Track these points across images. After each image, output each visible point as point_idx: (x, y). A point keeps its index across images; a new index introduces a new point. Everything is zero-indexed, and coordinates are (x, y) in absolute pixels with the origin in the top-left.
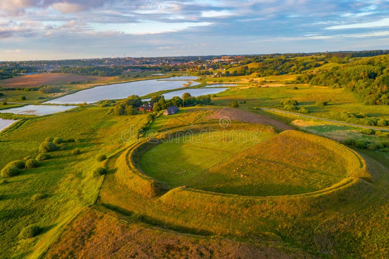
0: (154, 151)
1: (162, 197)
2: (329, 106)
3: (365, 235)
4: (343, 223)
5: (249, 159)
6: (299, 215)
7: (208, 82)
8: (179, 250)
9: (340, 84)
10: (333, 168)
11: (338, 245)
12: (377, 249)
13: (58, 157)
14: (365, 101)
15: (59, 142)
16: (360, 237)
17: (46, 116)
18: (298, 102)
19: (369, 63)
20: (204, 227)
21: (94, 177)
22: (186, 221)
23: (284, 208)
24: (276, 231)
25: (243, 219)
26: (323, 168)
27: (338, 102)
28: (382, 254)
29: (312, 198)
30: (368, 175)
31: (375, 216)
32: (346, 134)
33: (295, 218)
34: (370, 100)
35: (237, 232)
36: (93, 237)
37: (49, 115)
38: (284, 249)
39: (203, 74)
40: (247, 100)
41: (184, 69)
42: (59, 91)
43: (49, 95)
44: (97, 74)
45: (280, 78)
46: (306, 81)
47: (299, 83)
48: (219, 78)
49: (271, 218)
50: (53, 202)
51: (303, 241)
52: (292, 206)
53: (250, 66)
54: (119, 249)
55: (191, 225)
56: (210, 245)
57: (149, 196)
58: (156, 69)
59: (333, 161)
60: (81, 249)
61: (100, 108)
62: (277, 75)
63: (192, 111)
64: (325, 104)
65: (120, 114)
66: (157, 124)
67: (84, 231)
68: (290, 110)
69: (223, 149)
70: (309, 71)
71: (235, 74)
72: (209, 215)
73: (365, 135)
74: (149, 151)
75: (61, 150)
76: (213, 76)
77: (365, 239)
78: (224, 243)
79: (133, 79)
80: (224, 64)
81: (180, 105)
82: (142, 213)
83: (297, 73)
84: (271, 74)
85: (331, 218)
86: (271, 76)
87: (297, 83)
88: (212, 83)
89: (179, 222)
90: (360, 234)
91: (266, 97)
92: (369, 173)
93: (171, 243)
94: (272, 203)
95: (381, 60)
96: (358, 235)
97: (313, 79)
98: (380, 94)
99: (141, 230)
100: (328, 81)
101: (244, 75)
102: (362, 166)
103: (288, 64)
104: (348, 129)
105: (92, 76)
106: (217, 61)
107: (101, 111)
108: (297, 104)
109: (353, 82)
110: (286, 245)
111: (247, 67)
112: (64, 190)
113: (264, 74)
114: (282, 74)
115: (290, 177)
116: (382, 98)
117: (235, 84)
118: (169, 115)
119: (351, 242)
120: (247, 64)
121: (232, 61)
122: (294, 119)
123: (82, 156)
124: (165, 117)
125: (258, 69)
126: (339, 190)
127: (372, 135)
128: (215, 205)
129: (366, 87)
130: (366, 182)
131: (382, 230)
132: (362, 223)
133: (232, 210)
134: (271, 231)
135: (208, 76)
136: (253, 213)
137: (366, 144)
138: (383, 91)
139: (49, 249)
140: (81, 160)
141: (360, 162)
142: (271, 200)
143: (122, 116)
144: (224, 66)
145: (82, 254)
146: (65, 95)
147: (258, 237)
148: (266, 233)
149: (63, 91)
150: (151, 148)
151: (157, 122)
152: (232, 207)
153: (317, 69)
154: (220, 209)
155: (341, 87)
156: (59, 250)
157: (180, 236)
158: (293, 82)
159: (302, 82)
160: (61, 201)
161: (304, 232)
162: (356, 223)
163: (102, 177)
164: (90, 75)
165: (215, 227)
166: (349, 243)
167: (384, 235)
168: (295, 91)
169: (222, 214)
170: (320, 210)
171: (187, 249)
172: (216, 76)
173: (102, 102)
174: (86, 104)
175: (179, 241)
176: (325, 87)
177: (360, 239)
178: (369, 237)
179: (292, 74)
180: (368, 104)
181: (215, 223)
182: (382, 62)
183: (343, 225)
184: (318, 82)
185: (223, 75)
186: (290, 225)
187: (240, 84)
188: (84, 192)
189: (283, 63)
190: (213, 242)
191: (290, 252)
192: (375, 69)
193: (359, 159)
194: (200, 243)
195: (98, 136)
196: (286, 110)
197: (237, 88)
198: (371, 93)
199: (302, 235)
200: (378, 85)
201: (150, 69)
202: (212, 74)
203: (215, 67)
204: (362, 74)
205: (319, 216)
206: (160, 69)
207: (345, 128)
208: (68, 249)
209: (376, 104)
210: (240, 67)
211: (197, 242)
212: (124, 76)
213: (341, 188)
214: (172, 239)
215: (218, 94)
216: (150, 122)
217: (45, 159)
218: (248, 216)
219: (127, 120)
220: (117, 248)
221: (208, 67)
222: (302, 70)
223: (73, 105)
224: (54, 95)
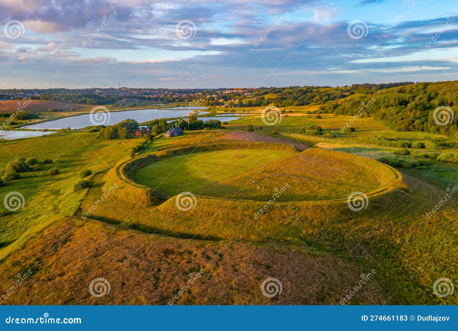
0: (153, 167)
1: (160, 206)
2: (357, 132)
3: (404, 241)
4: (378, 230)
5: (267, 173)
6: (327, 221)
7: (218, 112)
8: (180, 254)
9: (368, 113)
10: (364, 181)
11: (374, 251)
12: (419, 254)
13: (30, 177)
14: (397, 128)
15: (33, 162)
16: (399, 244)
17: (18, 140)
18: (322, 128)
19: (400, 91)
20: (212, 233)
21: (75, 191)
22: (190, 228)
23: (309, 215)
24: (300, 237)
25: (260, 225)
26: (353, 181)
27: (366, 129)
28: (425, 259)
29: (342, 203)
30: (405, 186)
31: (415, 224)
32: (377, 155)
33: (322, 224)
34: (402, 126)
35: (253, 237)
36: (68, 243)
37: (22, 139)
38: (310, 254)
39: (212, 105)
40: (264, 127)
41: (190, 99)
42: (37, 117)
43: (24, 122)
44: (85, 102)
45: (301, 109)
46: (330, 111)
47: (323, 113)
48: (231, 109)
49: (294, 223)
50: (20, 218)
51: (332, 247)
52: (318, 211)
53: (266, 97)
54: (103, 254)
55: (197, 231)
56: (218, 249)
57: (144, 205)
58: (157, 99)
59: (364, 176)
60: (53, 255)
61: (87, 134)
62: (298, 105)
63: (199, 133)
64: (353, 130)
65: (112, 138)
66: (155, 144)
67: (57, 238)
68: (313, 135)
69: (235, 165)
70: (334, 101)
71: (250, 105)
72: (219, 221)
73: (398, 155)
74: (145, 168)
75: (35, 171)
76: (223, 107)
77: (404, 245)
78: (236, 246)
79: (129, 108)
80: (238, 95)
81: (185, 128)
82: (134, 222)
83: (320, 104)
84: (291, 104)
85: (365, 225)
86: (291, 106)
87: (321, 113)
88: (223, 112)
89: (182, 229)
90: (398, 241)
91: (286, 125)
92: (406, 184)
93: (170, 247)
94: (295, 208)
95: (413, 89)
96: (396, 242)
97: (337, 109)
98: (414, 119)
99: (132, 236)
100: (355, 110)
101: (260, 106)
102: (397, 177)
103: (309, 94)
104: (379, 150)
105: (79, 104)
106: (229, 92)
107: (88, 136)
108: (321, 130)
109: (383, 110)
110: (312, 250)
111: (263, 97)
112: (35, 206)
113: (283, 104)
114: (303, 105)
115: (315, 188)
116: (416, 123)
117: (250, 113)
118: (171, 137)
119: (389, 248)
120: (263, 95)
121: (245, 92)
122: (318, 142)
123: (61, 176)
124: (165, 139)
125: (276, 99)
126: (372, 197)
127: (407, 156)
128: (225, 211)
129: (397, 113)
130: (403, 191)
131: (424, 237)
132: (400, 230)
133: (246, 216)
134: (294, 237)
135: (218, 107)
136: (271, 219)
137: (400, 163)
138: (416, 117)
139: (9, 256)
140: (60, 179)
141: (395, 174)
142: (293, 205)
143: (113, 140)
144: (237, 97)
145: (54, 260)
146: (44, 121)
147: (278, 242)
148: (288, 238)
149: (43, 118)
150: (148, 164)
151: (156, 142)
152: (246, 213)
153: (342, 100)
154: (231, 215)
155: (369, 116)
156: (23, 257)
157: (181, 241)
158: (315, 112)
159: (326, 112)
160: (30, 216)
161: (333, 238)
162: (393, 230)
163: (85, 191)
164: (76, 103)
165: (225, 233)
166: (386, 250)
167: (427, 242)
168: (318, 120)
169: (233, 220)
170: (351, 217)
171: (190, 253)
172: (227, 107)
173: (90, 127)
174: (69, 129)
175: (180, 245)
176: (351, 117)
177: (401, 245)
178: (409, 243)
179: (315, 105)
180: (400, 130)
181: (225, 229)
182: (414, 90)
183: (378, 232)
184: (345, 112)
185: (236, 106)
186: (316, 231)
187: (255, 113)
188: (61, 206)
189: (304, 93)
190: (223, 247)
191: (318, 256)
192: (406, 96)
193: (394, 172)
194: (207, 247)
195: (83, 158)
196: (309, 134)
197: (252, 117)
198: (403, 119)
199: (331, 241)
200: (411, 111)
201: (150, 99)
202: (223, 105)
203: (226, 98)
204: (392, 101)
205: (350, 222)
206: (162, 100)
207: (375, 149)
208: (34, 255)
209: (409, 130)
210: (255, 98)
211: (202, 246)
212: (118, 105)
213: (375, 195)
214: (171, 243)
215: (230, 122)
216: (149, 142)
217: (12, 179)
218: (266, 222)
219: (120, 143)
220: (100, 252)
221: (219, 98)
222: (326, 100)
223: (53, 131)
224: (31, 121)
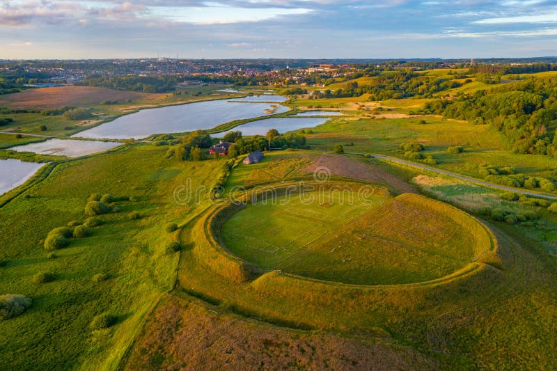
0: (237, 218)
1: (253, 282)
2: (465, 154)
3: (484, 332)
4: (461, 318)
5: (357, 234)
6: (412, 308)
7: (301, 108)
8: (278, 345)
9: (484, 119)
10: (458, 248)
11: (452, 343)
12: (495, 348)
13: (112, 222)
14: (514, 149)
15: (110, 200)
16: (479, 336)
17: (82, 158)
18: (424, 145)
19: (528, 88)
20: (305, 320)
21: (167, 253)
22: (284, 313)
23: (396, 301)
24: (385, 326)
25: (348, 312)
26: (446, 248)
27: (478, 148)
28: (499, 354)
29: (428, 288)
30: (498, 260)
31: (499, 310)
32: (481, 200)
33: (407, 311)
34: (521, 148)
35: (342, 327)
36: (181, 330)
37: (86, 158)
38: (392, 347)
39: (293, 93)
40: (355, 140)
41: (265, 82)
42: (91, 117)
43: (79, 123)
44: (140, 89)
45: (403, 104)
46: (438, 111)
47: (428, 114)
48: (316, 101)
49: (380, 311)
50: (121, 284)
51: (414, 338)
52: (404, 297)
53: (361, 81)
54: (212, 343)
55: (289, 317)
56: (311, 341)
57: (239, 281)
58: (225, 81)
59: (459, 239)
60: (171, 343)
61: (154, 148)
62: (399, 98)
63: (282, 158)
64: (461, 151)
65: (183, 159)
66: (236, 177)
67: (169, 322)
68: (412, 160)
70: (444, 93)
71: (339, 95)
72: (310, 306)
73: (506, 201)
74: (231, 220)
75: (114, 212)
76: (307, 96)
77: (483, 337)
78: (327, 339)
79: (192, 99)
80: (324, 77)
81: (265, 149)
82: (232, 302)
83: (426, 97)
84: (390, 97)
85: (449, 312)
86: (389, 100)
87: (426, 113)
88: (306, 108)
89: (276, 314)
90: (478, 332)
91: (381, 136)
92: (500, 257)
93: (270, 337)
94: (382, 294)
96: (476, 332)
97: (447, 108)
98: (536, 139)
99: (234, 323)
100: (468, 113)
101: (351, 96)
102: (492, 248)
103: (414, 81)
104: (485, 192)
105: (133, 92)
106: (313, 71)
107: (157, 152)
108: (423, 149)
109: (501, 118)
110: (395, 343)
111: (356, 83)
112: (131, 269)
113: (380, 97)
114: (405, 96)
115: (405, 259)
116: (537, 144)
117: (339, 111)
118: (251, 164)
119: (468, 340)
120: (356, 78)
121: (334, 72)
122: (416, 174)
123: (143, 221)
124: (245, 168)
125: (372, 88)
126: (460, 280)
127: (515, 202)
128: (316, 294)
129: (518, 127)
130: (494, 269)
131: (505, 328)
132: (482, 319)
133: (335, 301)
134: (379, 326)
135: (300, 96)
136: (359, 305)
137: (504, 215)
138: (539, 135)
140: (144, 227)
141: (492, 242)
142: (381, 290)
143: (186, 162)
144: (323, 80)
146: (101, 123)
147: (364, 332)
148: (374, 328)
149: (97, 117)
150: (233, 215)
151: (237, 174)
152: (335, 297)
153: (455, 91)
154: (321, 300)
155: (485, 124)
157: (278, 330)
158: (420, 112)
159: (433, 112)
160: (130, 283)
161: (416, 328)
162: (476, 319)
163: (177, 254)
164: (130, 90)
165: (317, 320)
166: (465, 342)
167: (506, 334)
168: (422, 126)
169: (324, 305)
170: (436, 303)
171: (287, 345)
172: (311, 98)
173: (155, 137)
174: (133, 140)
175: (277, 335)
176: (463, 122)
177: (478, 337)
178: (488, 335)
179: (420, 98)
180: (517, 152)
181: (316, 316)
183: (460, 320)
184: (455, 114)
185: (322, 96)
186: (401, 320)
187: (345, 112)
188: (156, 272)
189: (408, 79)
190: (315, 338)
191: (399, 350)
192: (534, 98)
193: (491, 238)
194: (301, 338)
195: (159, 193)
196: (407, 159)
197: (342, 119)
198: (523, 138)
199: (414, 332)
200: (535, 124)
201: (216, 81)
202: (306, 93)
203: (310, 81)
204: (515, 105)
205: (435, 309)
206: (231, 81)
207: (481, 190)
209: (529, 153)
210: (346, 83)
211: (297, 337)
212: (180, 93)
213: (463, 276)
214: (269, 333)
215: (315, 128)
216: (228, 175)
217: (96, 226)
218: (354, 308)
219: (194, 168)
220: (211, 342)
221: (301, 81)
222: (435, 91)
223: (115, 141)
224: (85, 123)
